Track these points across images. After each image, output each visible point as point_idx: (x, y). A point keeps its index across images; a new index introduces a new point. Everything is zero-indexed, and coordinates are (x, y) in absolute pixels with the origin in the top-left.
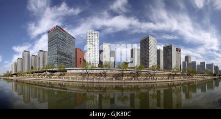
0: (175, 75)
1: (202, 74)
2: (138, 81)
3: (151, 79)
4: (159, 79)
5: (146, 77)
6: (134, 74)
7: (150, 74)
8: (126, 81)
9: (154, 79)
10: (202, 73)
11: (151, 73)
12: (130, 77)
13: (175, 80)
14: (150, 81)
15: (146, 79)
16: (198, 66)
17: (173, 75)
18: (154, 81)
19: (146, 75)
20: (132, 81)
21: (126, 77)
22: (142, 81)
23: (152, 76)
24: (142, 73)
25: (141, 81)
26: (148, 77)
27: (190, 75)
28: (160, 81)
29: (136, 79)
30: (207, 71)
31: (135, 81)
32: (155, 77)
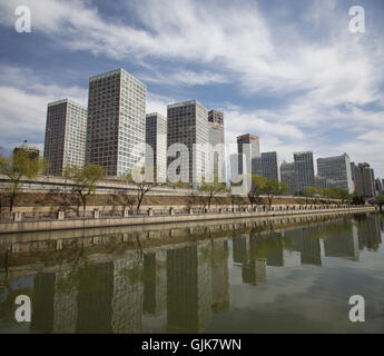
0: (209, 200)
1: (303, 196)
2: (78, 223)
3: (130, 213)
4: (155, 215)
5: (110, 208)
6: (64, 196)
7: (126, 197)
8: (28, 226)
9: (138, 213)
10: (301, 194)
11: (130, 193)
12: (46, 209)
13: (208, 216)
14: (124, 221)
15: (111, 214)
16: (285, 167)
17: (203, 201)
18: (139, 220)
19: (112, 199)
20: (56, 224)
21: (29, 210)
22: (97, 223)
23: (131, 203)
24: (98, 192)
25: (91, 223)
26: (120, 208)
27: (260, 201)
28: (160, 219)
29: (72, 214)
30: (321, 183)
31: (69, 224)
32: (144, 208)
